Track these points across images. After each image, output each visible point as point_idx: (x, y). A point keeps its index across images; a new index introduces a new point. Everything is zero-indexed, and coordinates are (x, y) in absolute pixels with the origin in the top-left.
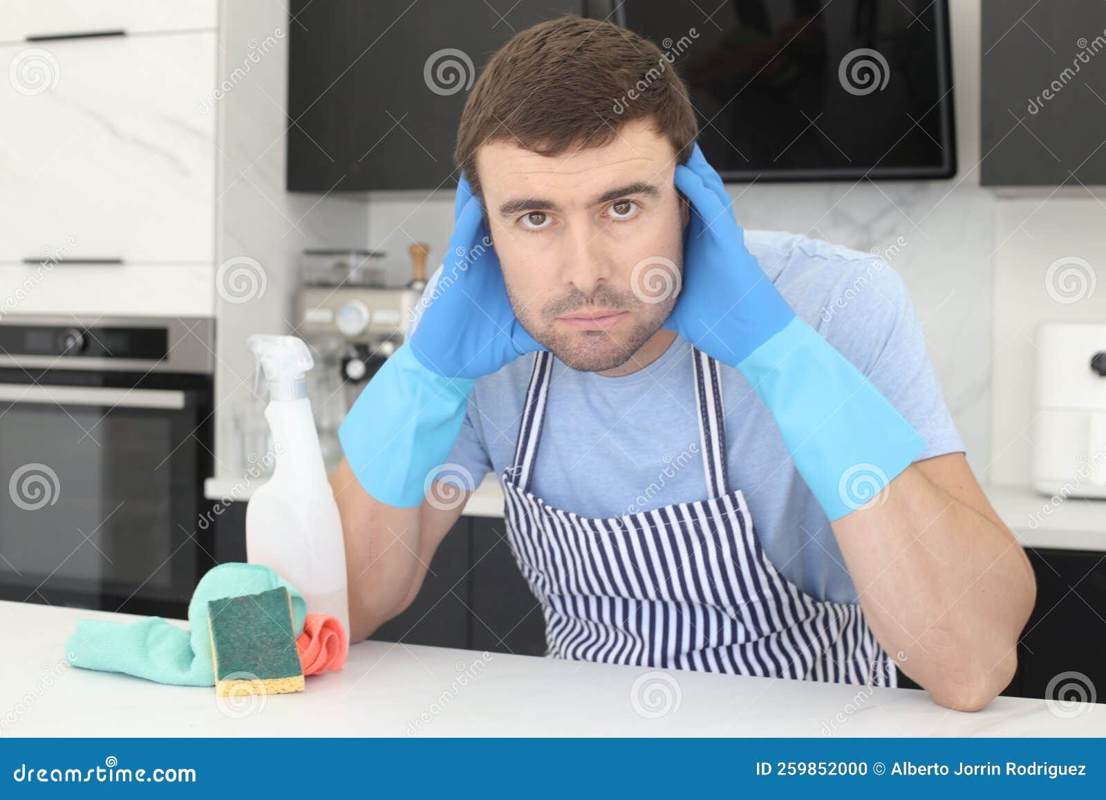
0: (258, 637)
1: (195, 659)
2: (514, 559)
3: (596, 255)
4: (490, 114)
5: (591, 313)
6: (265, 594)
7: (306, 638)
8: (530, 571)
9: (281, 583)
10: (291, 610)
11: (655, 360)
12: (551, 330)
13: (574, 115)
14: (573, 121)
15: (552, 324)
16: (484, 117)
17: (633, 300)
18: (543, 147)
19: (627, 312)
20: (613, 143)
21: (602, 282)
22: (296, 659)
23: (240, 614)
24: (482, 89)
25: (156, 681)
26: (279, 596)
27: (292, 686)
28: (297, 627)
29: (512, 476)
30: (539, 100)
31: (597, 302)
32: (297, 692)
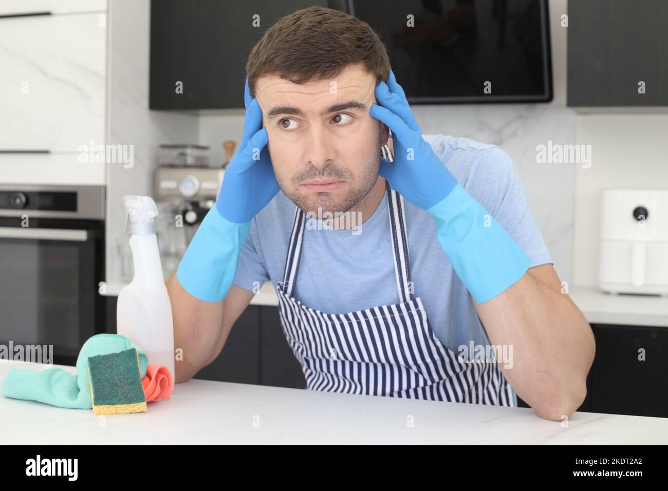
0: (118, 379)
1: (80, 392)
2: (285, 336)
3: (325, 145)
4: (264, 59)
5: (322, 181)
6: (122, 353)
7: (147, 379)
8: (294, 343)
9: (133, 346)
10: (138, 362)
11: (367, 220)
12: (298, 192)
13: (315, 60)
14: (314, 63)
15: (297, 188)
16: (261, 61)
17: (348, 174)
18: (295, 78)
19: (344, 182)
20: (338, 77)
21: (329, 162)
22: (142, 392)
23: (107, 364)
24: (260, 45)
25: (56, 405)
26: (131, 353)
27: (139, 408)
28: (142, 372)
29: (282, 287)
30: (294, 51)
31: (325, 173)
32: (142, 412)
